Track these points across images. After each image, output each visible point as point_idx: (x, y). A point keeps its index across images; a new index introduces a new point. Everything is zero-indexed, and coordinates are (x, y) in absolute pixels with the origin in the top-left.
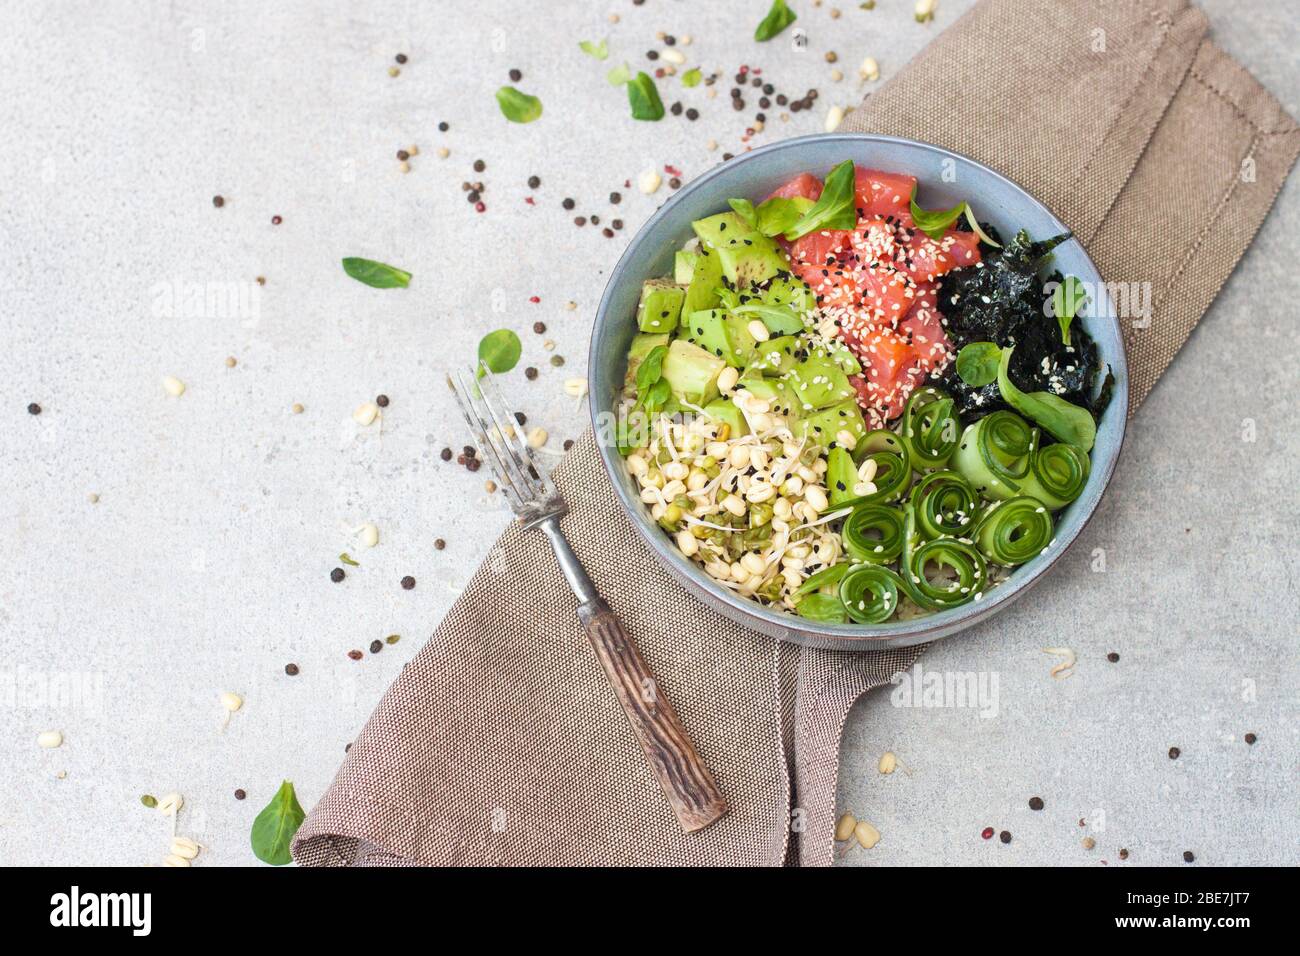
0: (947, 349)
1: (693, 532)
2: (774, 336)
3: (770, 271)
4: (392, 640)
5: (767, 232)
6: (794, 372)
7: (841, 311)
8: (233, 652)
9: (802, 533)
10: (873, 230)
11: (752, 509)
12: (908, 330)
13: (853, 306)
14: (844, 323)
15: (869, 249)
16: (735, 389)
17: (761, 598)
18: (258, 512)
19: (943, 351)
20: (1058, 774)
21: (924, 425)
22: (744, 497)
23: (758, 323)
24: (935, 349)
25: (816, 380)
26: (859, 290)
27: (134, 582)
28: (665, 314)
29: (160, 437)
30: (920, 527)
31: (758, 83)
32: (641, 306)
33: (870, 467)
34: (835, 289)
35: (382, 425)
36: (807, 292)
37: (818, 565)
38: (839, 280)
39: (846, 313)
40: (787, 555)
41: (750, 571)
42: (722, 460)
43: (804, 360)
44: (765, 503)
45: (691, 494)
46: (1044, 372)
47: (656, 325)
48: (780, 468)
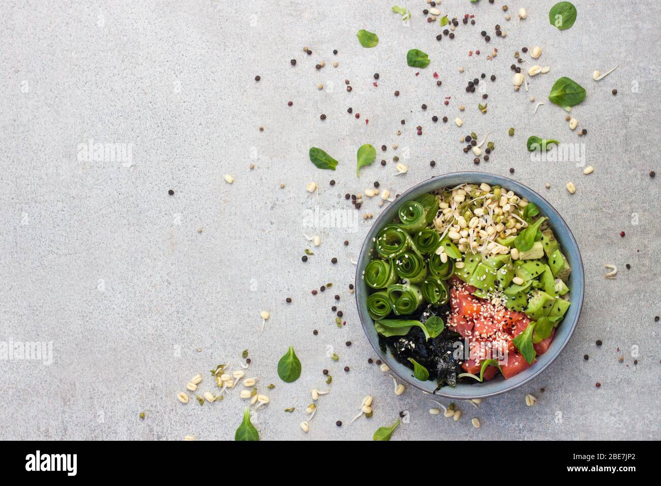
0: (452, 326)
1: (487, 192)
2: (512, 283)
3: (530, 305)
6: (495, 274)
7: (496, 310)
9: (450, 222)
11: (472, 215)
12: (470, 323)
13: (493, 315)
14: (492, 307)
15: (502, 337)
16: (510, 252)
19: (452, 324)
21: (437, 289)
22: (479, 217)
23: (520, 283)
24: (455, 323)
25: (484, 276)
26: (495, 322)
28: (554, 262)
30: (413, 252)
32: (564, 258)
33: (444, 259)
34: (503, 315)
36: (513, 308)
37: (438, 217)
38: (504, 320)
39: (494, 311)
40: (450, 211)
41: (459, 196)
42: (496, 225)
43: (495, 282)
44: (470, 220)
45: (496, 204)
46: (411, 342)
47: (554, 256)
48: (473, 236)
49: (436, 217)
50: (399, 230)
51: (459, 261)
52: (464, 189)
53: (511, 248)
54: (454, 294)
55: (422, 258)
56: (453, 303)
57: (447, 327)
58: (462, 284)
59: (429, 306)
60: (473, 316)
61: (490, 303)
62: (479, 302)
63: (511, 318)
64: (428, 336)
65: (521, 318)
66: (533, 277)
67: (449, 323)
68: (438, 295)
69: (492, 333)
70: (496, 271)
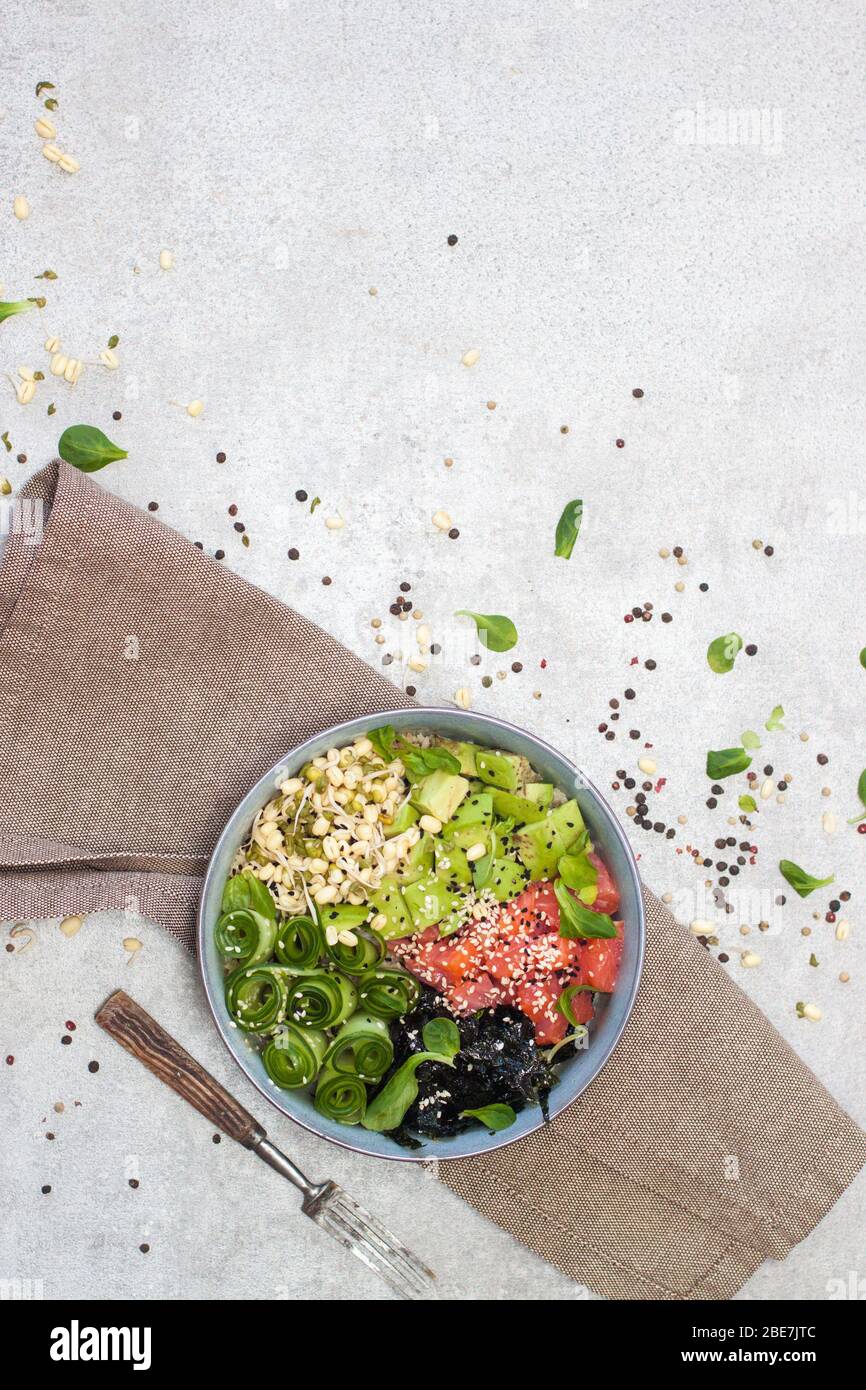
0: (462, 1011)
1: (301, 790)
2: (471, 865)
3: (529, 864)
4: (246, 541)
5: (561, 861)
6: (436, 880)
7: (493, 922)
8: (239, 409)
9: (303, 881)
10: (557, 953)
11: (318, 841)
12: (480, 979)
13: (497, 932)
14: (483, 925)
15: (542, 948)
16: (422, 831)
17: (248, 843)
18: (360, 429)
19: (460, 1007)
20: (120, 1086)
21: (389, 987)
22: (329, 834)
23: (484, 853)
24: (462, 1001)
25: (429, 899)
26: (510, 939)
27: (300, 327)
28: (492, 773)
29: (426, 346)
30: (302, 979)
31: (741, 861)
32: (498, 753)
34: (510, 917)
35: (434, 533)
36: (511, 894)
37: (277, 894)
38: (518, 921)
39: (492, 926)
40: (284, 869)
41: (269, 837)
42: (362, 817)
43: (449, 889)
44: (323, 852)
45: (331, 790)
46: (438, 1092)
47: (483, 765)
48: (351, 865)
49: (275, 898)
50: (249, 974)
51: (372, 919)
52: (267, 821)
53: (418, 822)
54: (417, 967)
55: (320, 972)
56: (429, 979)
57: (458, 1017)
58: (411, 941)
59: (404, 1022)
60: (474, 965)
61: (476, 922)
62: (459, 937)
63: (524, 911)
64: (449, 1061)
65: (537, 893)
66: (488, 826)
68: (400, 994)
69: (523, 958)
70: (433, 874)
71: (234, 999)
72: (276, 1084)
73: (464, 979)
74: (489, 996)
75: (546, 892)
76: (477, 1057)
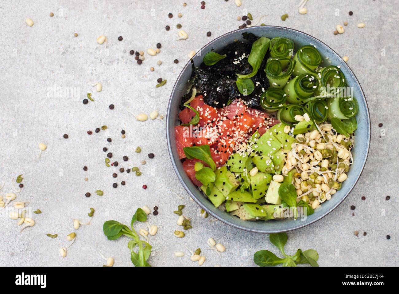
0: (238, 102)
1: (339, 177)
2: (254, 166)
3: (229, 173)
5: (215, 178)
6: (269, 155)
7: (237, 143)
9: (325, 137)
11: (324, 157)
12: (234, 117)
13: (234, 139)
14: (241, 140)
16: (281, 174)
19: (239, 103)
21: (274, 102)
22: (321, 161)
23: (250, 172)
24: (239, 105)
25: (270, 145)
26: (228, 138)
28: (257, 209)
30: (314, 95)
32: (257, 218)
33: (298, 118)
34: (231, 147)
36: (233, 158)
37: (332, 130)
38: (227, 146)
39: (237, 141)
40: (333, 141)
41: (343, 153)
42: (308, 173)
43: (261, 152)
44: (321, 153)
45: (326, 181)
46: (239, 63)
47: (262, 211)
48: (308, 150)
49: (332, 128)
51: (290, 130)
53: (284, 177)
54: (263, 115)
55: (305, 101)
56: (256, 111)
57: (239, 98)
58: (269, 126)
59: (263, 89)
60: (239, 122)
61: (244, 141)
63: (225, 152)
64: (240, 76)
65: (221, 161)
66: (253, 185)
67: (241, 100)
68: (269, 100)
69: (220, 130)
70: (271, 156)
71: (341, 79)
72: (312, 47)
73: (242, 114)
74: (228, 111)
75: (217, 163)
76: (228, 82)
